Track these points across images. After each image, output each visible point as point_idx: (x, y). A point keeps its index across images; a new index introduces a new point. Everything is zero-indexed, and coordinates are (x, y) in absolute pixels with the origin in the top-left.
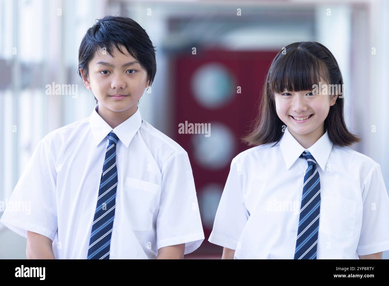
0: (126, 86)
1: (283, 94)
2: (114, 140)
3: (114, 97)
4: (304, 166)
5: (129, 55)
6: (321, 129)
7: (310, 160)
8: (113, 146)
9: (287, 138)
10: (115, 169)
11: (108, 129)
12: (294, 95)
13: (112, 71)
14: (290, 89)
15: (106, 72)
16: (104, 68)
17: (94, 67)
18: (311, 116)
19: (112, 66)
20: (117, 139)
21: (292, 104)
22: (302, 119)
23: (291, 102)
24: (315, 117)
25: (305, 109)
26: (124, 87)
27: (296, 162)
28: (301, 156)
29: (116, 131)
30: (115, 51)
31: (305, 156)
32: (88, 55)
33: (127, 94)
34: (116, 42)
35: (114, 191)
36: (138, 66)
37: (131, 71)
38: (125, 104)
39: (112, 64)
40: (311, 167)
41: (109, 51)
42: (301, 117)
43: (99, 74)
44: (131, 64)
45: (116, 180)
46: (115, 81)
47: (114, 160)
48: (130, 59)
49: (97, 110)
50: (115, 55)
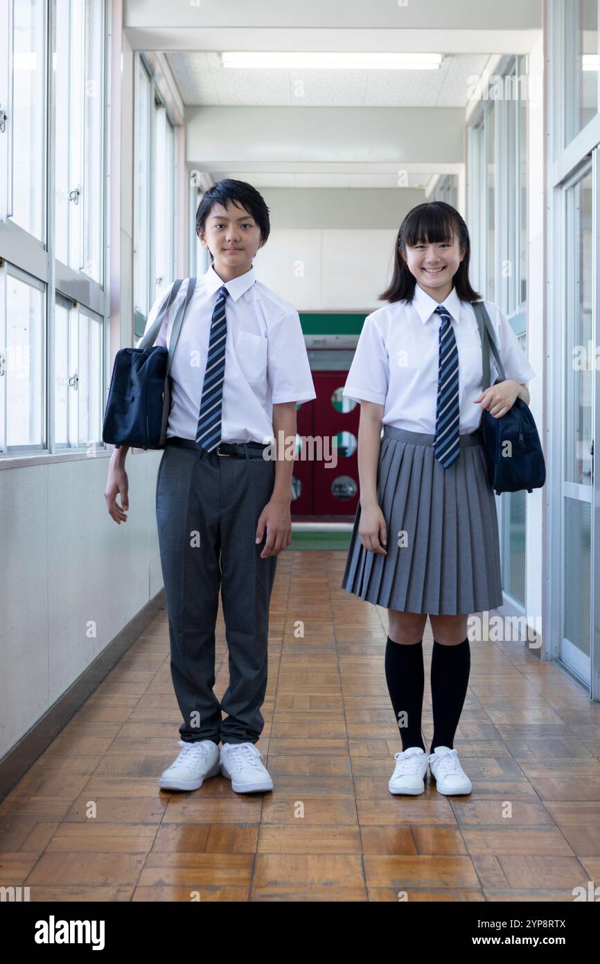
0: (241, 240)
1: (417, 247)
2: (224, 294)
3: (228, 251)
4: (438, 322)
5: (244, 209)
6: (450, 283)
7: (443, 315)
8: (222, 299)
9: (419, 291)
10: (224, 321)
11: (220, 283)
12: (428, 247)
13: (228, 225)
14: (423, 241)
15: (222, 226)
16: (220, 222)
17: (211, 222)
18: (444, 268)
19: (227, 219)
20: (227, 293)
21: (427, 256)
22: (435, 271)
23: (425, 254)
24: (448, 269)
25: (439, 260)
26: (238, 240)
27: (431, 319)
28: (435, 312)
29: (227, 286)
31: (439, 311)
32: (205, 211)
33: (241, 248)
34: (232, 198)
35: (224, 342)
36: (252, 221)
37: (245, 226)
38: (240, 257)
39: (227, 217)
40: (446, 322)
41: (225, 206)
42: (433, 269)
43: (215, 229)
44: (245, 218)
45: (225, 332)
46: (229, 235)
47: (223, 313)
48: (244, 213)
49: (213, 267)
50: (230, 209)
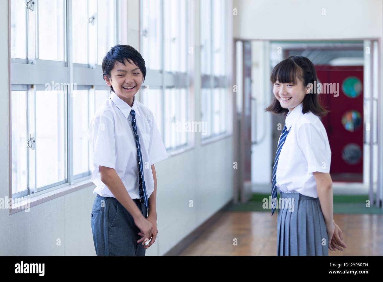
13: (126, 74)
16: (121, 73)
18: (291, 98)
30: (127, 62)
36: (139, 71)
37: (135, 74)
39: (125, 70)
43: (117, 77)
48: (135, 67)
50: (127, 65)
